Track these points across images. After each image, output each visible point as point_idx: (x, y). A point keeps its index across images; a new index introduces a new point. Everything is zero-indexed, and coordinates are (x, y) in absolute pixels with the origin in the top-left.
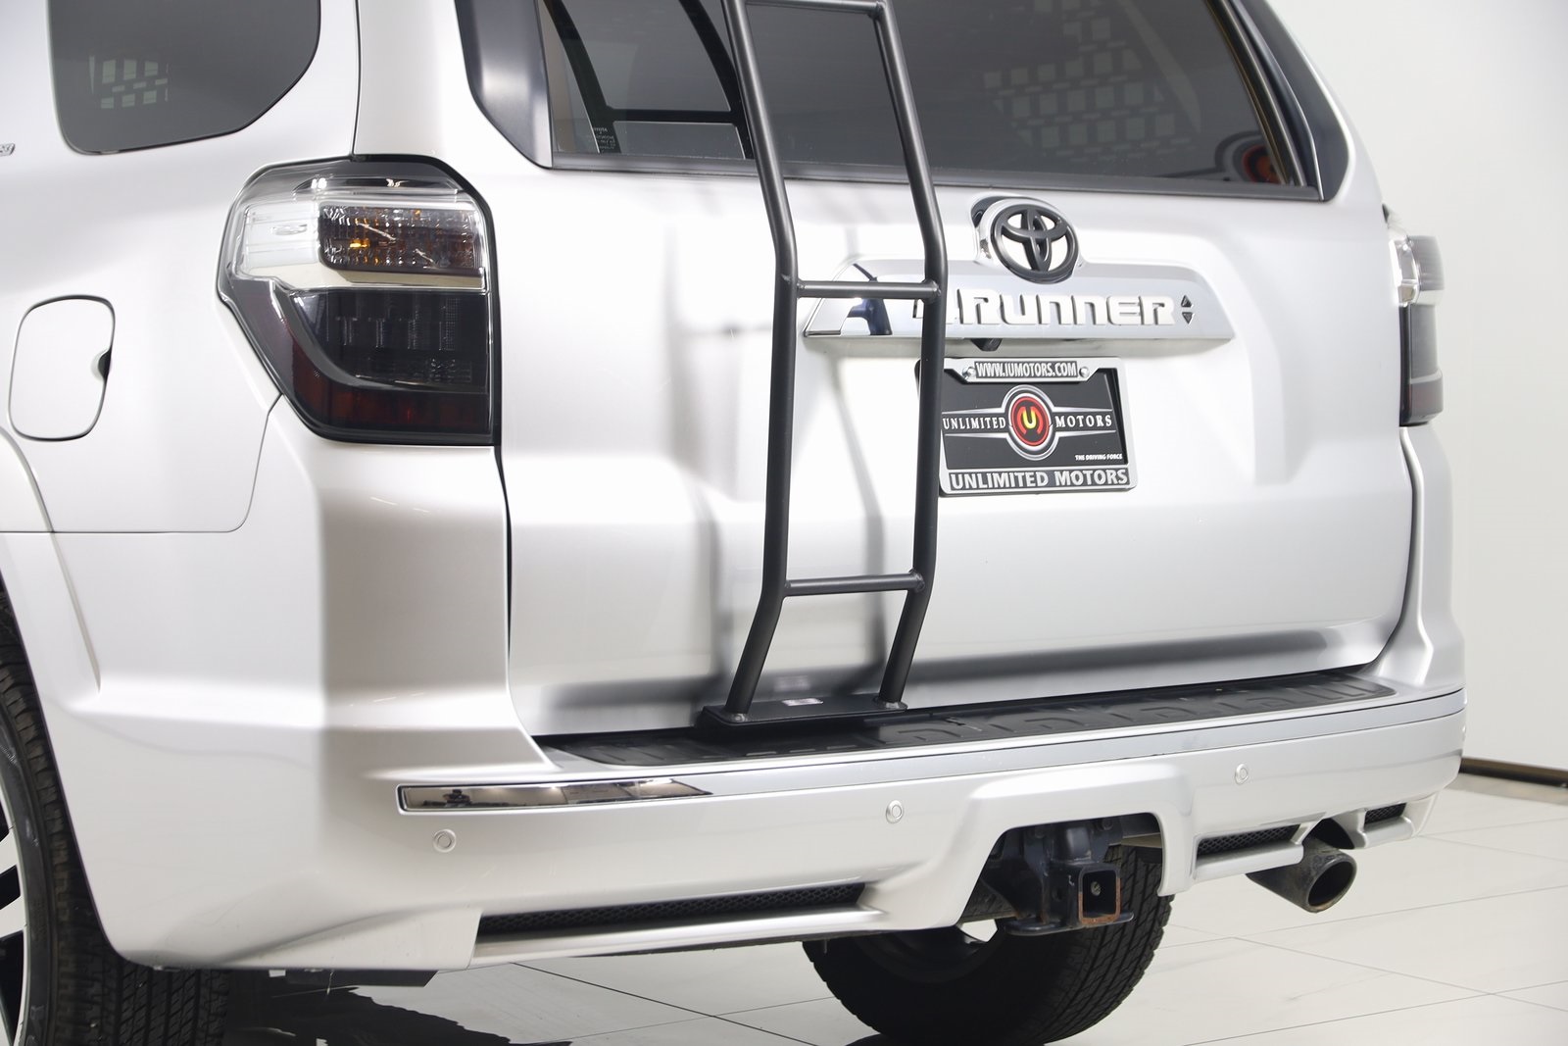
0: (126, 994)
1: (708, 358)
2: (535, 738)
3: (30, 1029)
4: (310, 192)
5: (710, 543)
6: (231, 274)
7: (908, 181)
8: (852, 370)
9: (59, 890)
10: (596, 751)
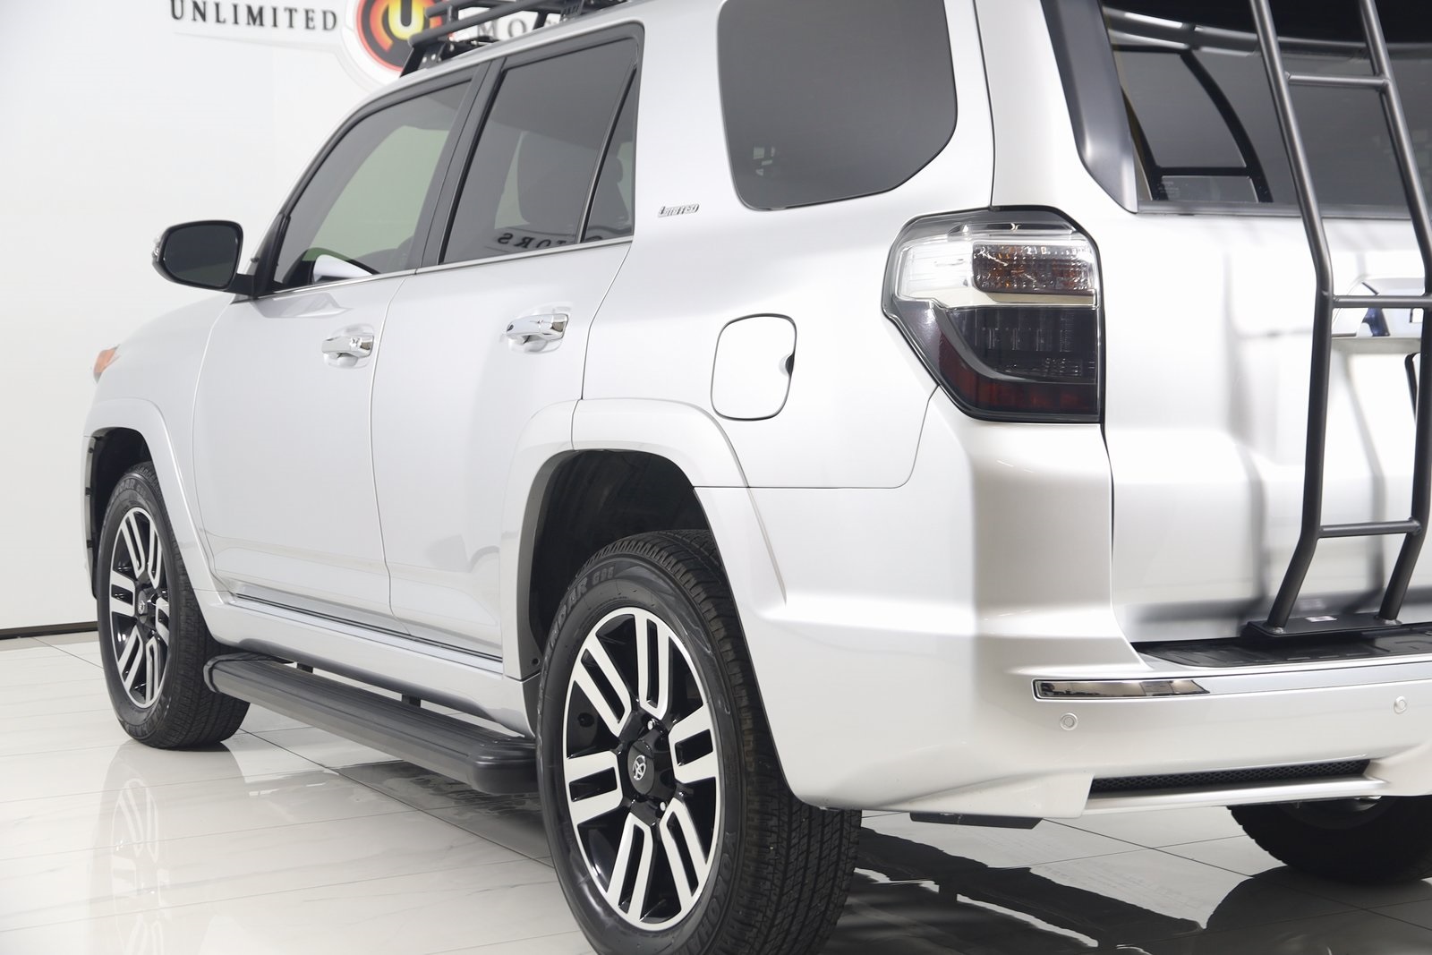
0: (794, 826)
1: (1257, 357)
2: (1133, 644)
3: (724, 848)
4: (961, 235)
5: (1258, 496)
6: (893, 295)
7: (1410, 217)
8: (1360, 363)
9: (746, 748)
10: (1171, 655)
